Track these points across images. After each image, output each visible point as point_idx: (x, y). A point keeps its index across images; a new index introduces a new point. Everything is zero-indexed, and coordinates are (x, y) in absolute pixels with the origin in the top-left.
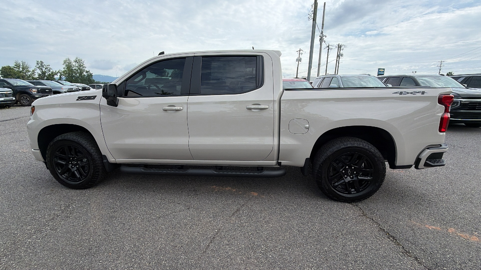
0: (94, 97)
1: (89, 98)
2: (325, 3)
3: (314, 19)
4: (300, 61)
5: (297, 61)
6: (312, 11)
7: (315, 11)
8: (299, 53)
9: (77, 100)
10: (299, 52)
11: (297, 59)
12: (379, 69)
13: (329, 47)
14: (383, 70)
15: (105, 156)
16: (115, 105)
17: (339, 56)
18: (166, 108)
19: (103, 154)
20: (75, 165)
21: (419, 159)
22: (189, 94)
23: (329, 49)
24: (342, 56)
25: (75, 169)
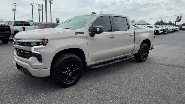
0: (83, 33)
1: (80, 33)
4: (15, 11)
9: (75, 34)
11: (13, 9)
13: (32, 4)
15: (87, 63)
16: (93, 36)
17: (39, 10)
18: (110, 36)
19: (86, 62)
20: (69, 72)
21: (152, 47)
22: (115, 31)
23: (32, 6)
24: (40, 10)
25: (70, 75)
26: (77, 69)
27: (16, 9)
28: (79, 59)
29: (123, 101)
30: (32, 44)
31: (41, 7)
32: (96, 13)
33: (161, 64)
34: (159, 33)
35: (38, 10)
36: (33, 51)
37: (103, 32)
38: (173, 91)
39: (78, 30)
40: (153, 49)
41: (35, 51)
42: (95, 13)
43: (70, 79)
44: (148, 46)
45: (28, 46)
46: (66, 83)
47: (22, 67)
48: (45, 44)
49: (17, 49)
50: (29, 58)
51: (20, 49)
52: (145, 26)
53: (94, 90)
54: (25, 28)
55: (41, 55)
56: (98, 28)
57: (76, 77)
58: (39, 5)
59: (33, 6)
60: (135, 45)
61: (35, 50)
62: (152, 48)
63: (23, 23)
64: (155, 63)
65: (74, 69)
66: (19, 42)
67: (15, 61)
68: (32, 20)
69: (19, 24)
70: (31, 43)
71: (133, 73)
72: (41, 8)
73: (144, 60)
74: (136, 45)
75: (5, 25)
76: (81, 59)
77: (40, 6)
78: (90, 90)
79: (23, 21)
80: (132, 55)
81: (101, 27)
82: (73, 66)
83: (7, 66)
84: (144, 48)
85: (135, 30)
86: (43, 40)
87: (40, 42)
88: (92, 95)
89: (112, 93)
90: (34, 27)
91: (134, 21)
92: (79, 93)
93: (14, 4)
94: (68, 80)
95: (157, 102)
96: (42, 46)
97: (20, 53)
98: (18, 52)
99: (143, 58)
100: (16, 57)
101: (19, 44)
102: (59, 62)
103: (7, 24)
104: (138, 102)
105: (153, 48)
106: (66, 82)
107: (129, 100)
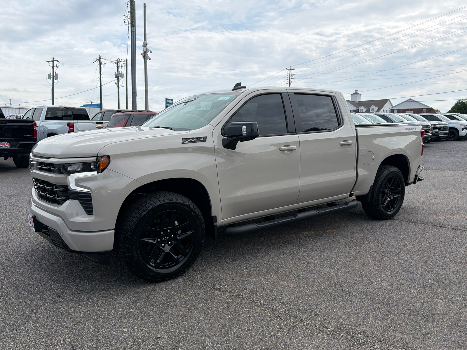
0: (205, 139)
1: (198, 140)
2: (145, 4)
3: (133, 24)
4: (56, 79)
5: (50, 78)
6: (129, 12)
7: (133, 12)
8: (52, 65)
9: (183, 143)
10: (52, 63)
11: (50, 76)
12: (167, 100)
13: (100, 61)
14: (172, 102)
15: (215, 217)
16: (234, 148)
17: (118, 76)
18: (283, 148)
19: (213, 215)
20: (166, 242)
21: (416, 176)
22: (296, 132)
23: (100, 64)
24: (122, 76)
25: (167, 248)
26: (189, 233)
27: (57, 75)
28: (193, 206)
29: (301, 321)
30: (69, 169)
31: (124, 66)
32: (244, 87)
33: (441, 224)
34: (460, 134)
35: (116, 75)
36: (73, 187)
37: (257, 136)
38: (452, 301)
39: (191, 132)
40: (418, 183)
41: (77, 185)
42: (242, 85)
43: (168, 259)
44: (403, 174)
45: (61, 173)
46: (155, 269)
47: (46, 228)
48: (101, 168)
49: (37, 180)
50: (61, 204)
51: (42, 182)
52: (418, 115)
53: (230, 292)
54: (73, 126)
55: (90, 197)
56: (244, 127)
57: (184, 255)
58: (118, 62)
59: (102, 66)
60: (359, 170)
61: (77, 182)
62: (417, 179)
63: (70, 113)
64: (422, 223)
65: (179, 232)
66: (41, 163)
67: (32, 211)
68: (99, 102)
69: (60, 114)
70: (70, 164)
71: (351, 248)
72: (122, 70)
73: (389, 213)
74: (361, 172)
75: (25, 118)
76: (199, 207)
77: (121, 64)
78: (219, 290)
79: (70, 108)
80: (354, 198)
81: (251, 124)
82: (176, 223)
83: (19, 225)
84: (389, 181)
85: (359, 129)
86: (97, 157)
87: (89, 164)
88: (220, 304)
89: (275, 299)
90: (97, 123)
91: (386, 101)
92: (187, 297)
93: (53, 61)
94: (162, 262)
95: (394, 327)
96: (95, 173)
97: (44, 190)
98: (38, 188)
99: (388, 207)
100: (35, 202)
101: (41, 169)
102: (138, 215)
103: (29, 115)
104: (341, 327)
105: (420, 180)
106: (157, 266)
107: (319, 321)
